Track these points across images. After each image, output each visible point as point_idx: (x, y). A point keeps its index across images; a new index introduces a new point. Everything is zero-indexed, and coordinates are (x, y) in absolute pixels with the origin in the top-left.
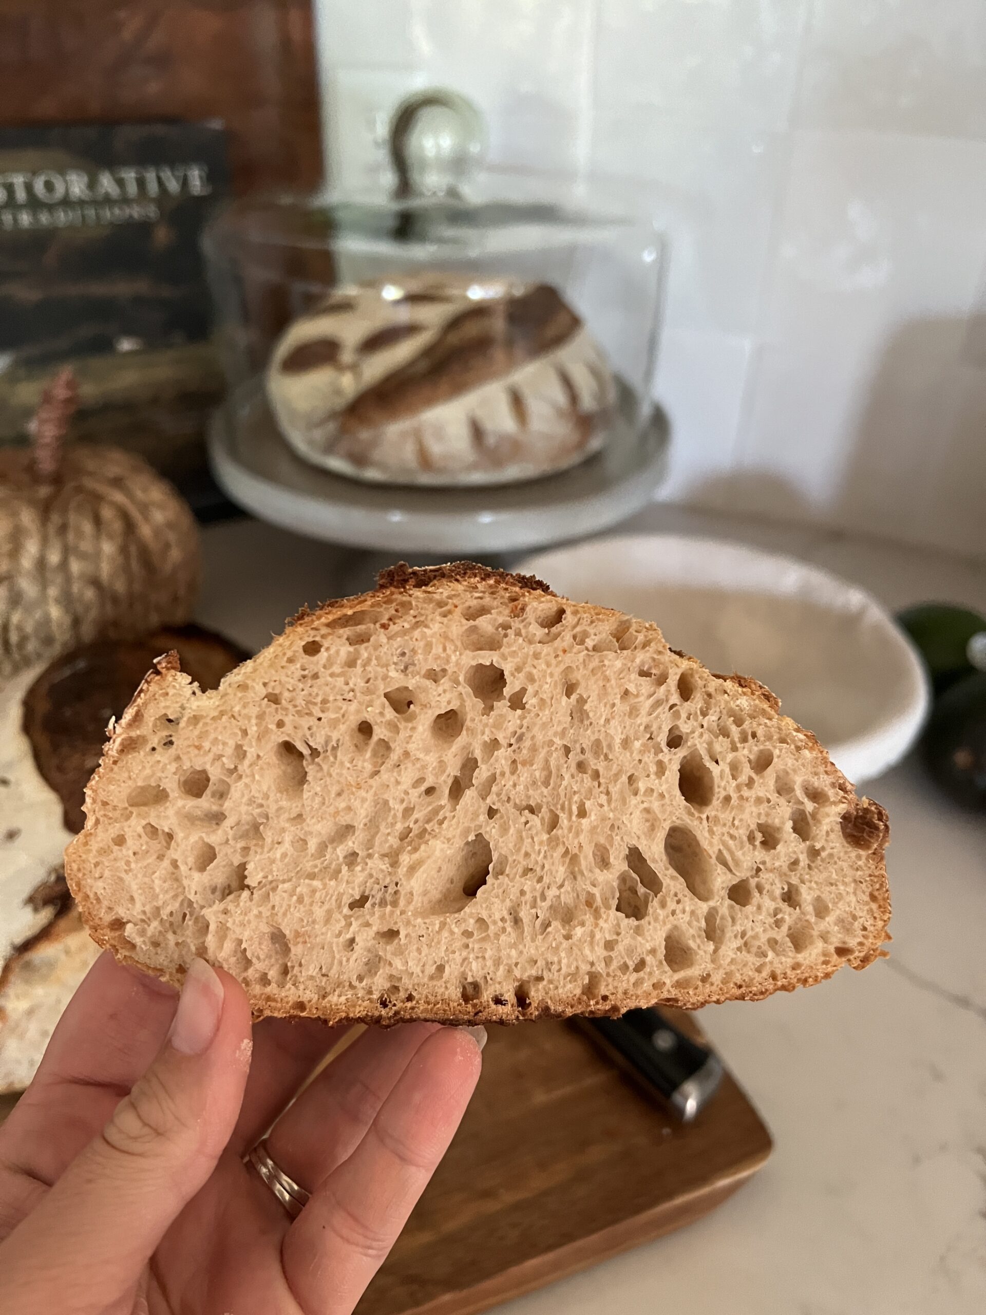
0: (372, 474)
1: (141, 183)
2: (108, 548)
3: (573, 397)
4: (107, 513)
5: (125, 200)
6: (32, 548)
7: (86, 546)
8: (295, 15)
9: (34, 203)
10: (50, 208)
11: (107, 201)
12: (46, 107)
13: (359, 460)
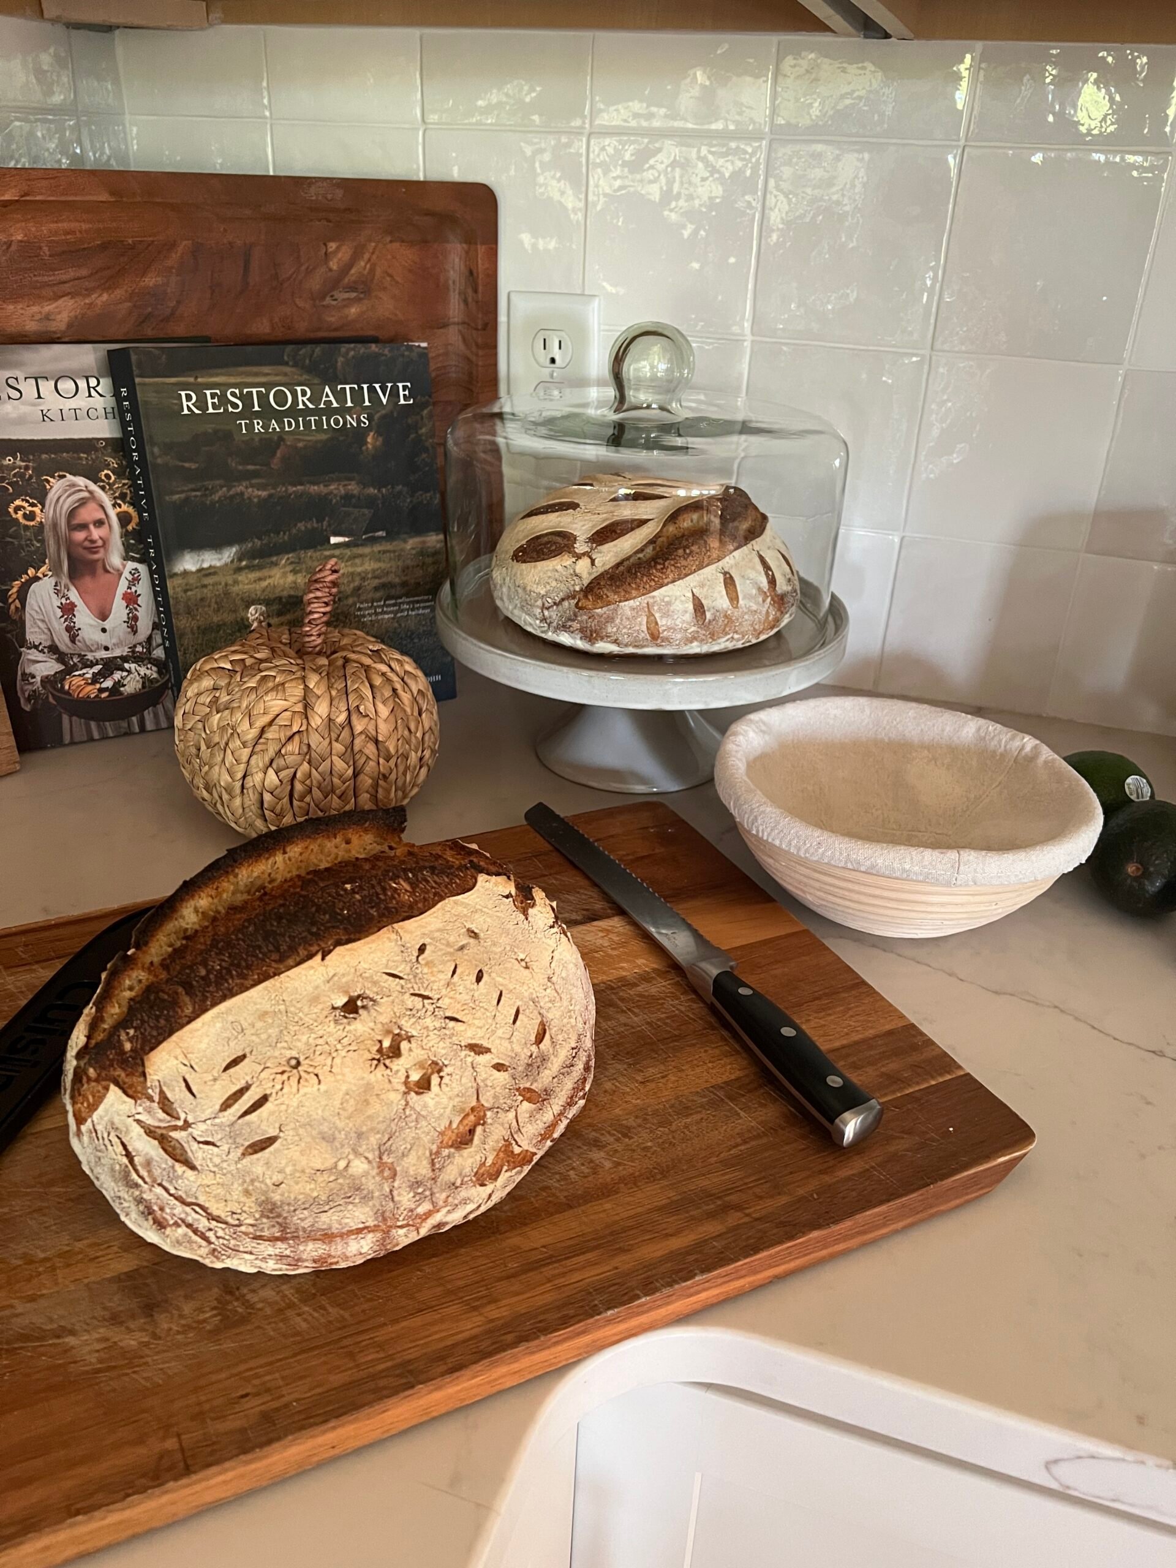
0: (603, 647)
1: (357, 395)
2: (384, 711)
3: (772, 582)
4: (378, 681)
5: (343, 411)
6: (321, 709)
7: (367, 707)
8: (481, 249)
9: (267, 413)
10: (279, 416)
11: (329, 411)
12: (262, 327)
13: (591, 635)
